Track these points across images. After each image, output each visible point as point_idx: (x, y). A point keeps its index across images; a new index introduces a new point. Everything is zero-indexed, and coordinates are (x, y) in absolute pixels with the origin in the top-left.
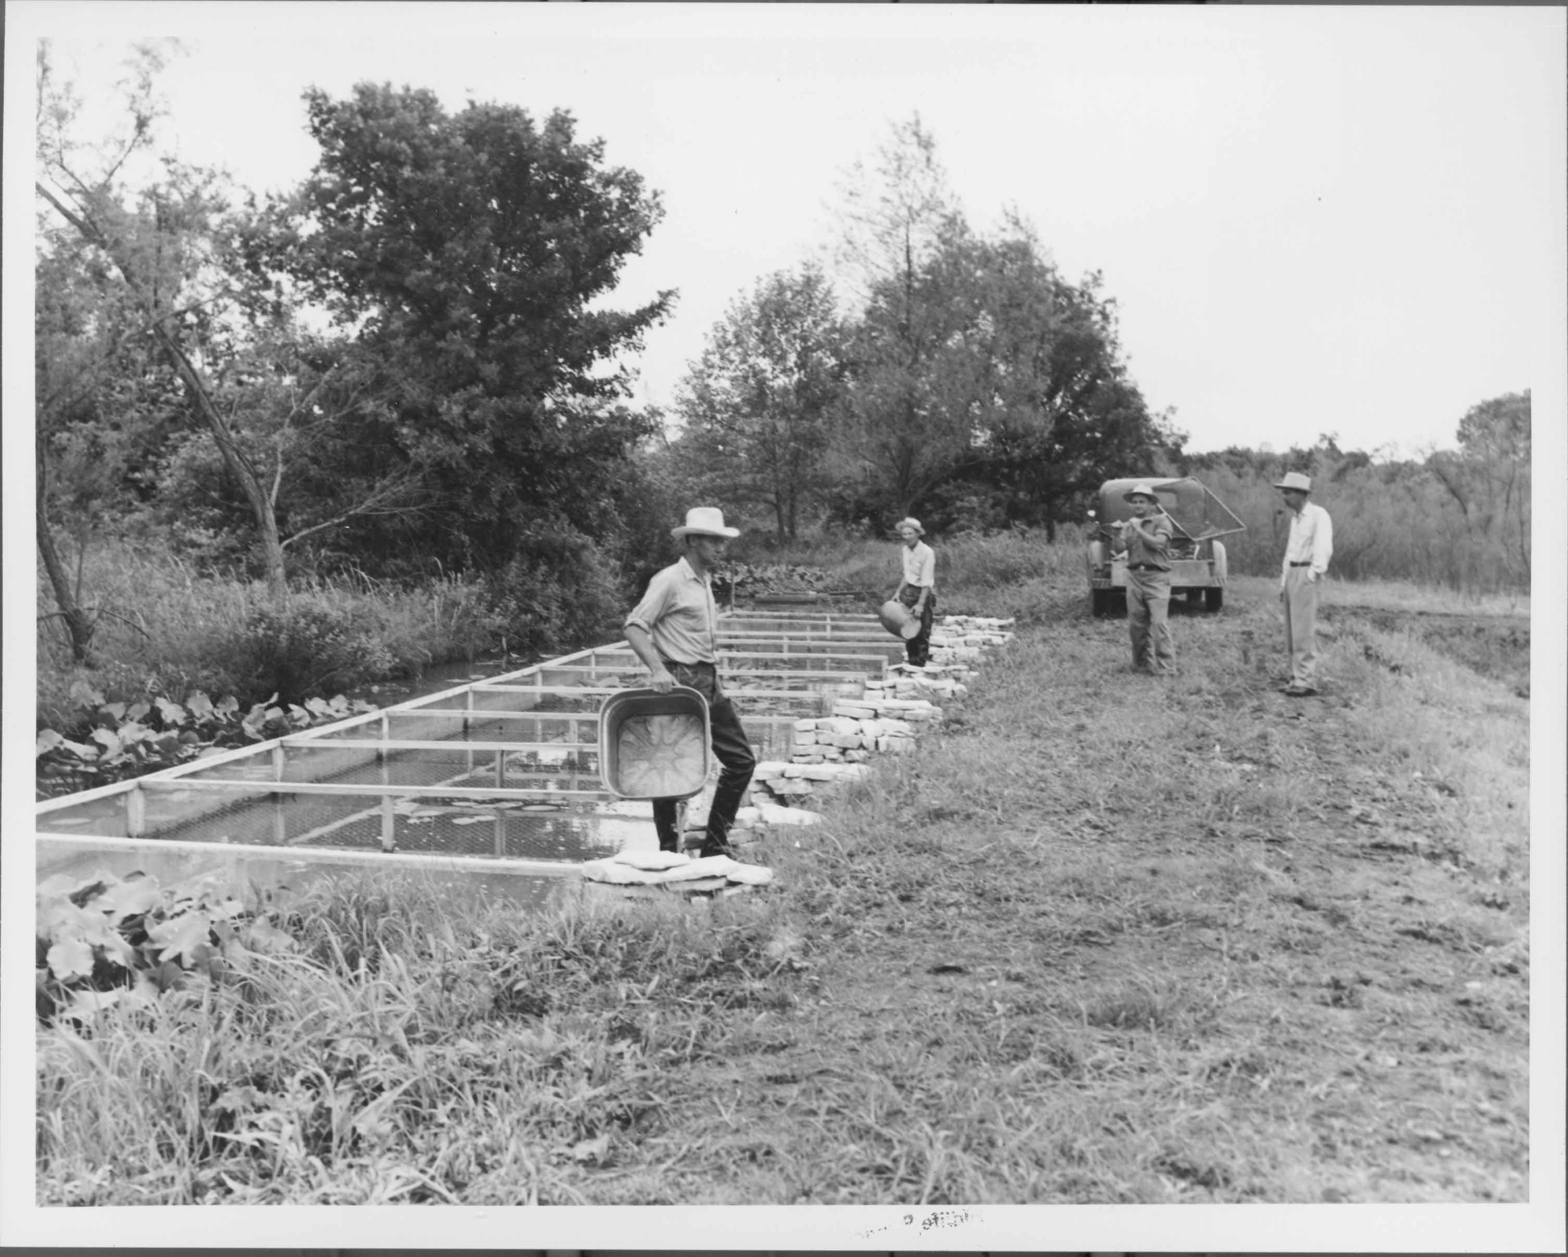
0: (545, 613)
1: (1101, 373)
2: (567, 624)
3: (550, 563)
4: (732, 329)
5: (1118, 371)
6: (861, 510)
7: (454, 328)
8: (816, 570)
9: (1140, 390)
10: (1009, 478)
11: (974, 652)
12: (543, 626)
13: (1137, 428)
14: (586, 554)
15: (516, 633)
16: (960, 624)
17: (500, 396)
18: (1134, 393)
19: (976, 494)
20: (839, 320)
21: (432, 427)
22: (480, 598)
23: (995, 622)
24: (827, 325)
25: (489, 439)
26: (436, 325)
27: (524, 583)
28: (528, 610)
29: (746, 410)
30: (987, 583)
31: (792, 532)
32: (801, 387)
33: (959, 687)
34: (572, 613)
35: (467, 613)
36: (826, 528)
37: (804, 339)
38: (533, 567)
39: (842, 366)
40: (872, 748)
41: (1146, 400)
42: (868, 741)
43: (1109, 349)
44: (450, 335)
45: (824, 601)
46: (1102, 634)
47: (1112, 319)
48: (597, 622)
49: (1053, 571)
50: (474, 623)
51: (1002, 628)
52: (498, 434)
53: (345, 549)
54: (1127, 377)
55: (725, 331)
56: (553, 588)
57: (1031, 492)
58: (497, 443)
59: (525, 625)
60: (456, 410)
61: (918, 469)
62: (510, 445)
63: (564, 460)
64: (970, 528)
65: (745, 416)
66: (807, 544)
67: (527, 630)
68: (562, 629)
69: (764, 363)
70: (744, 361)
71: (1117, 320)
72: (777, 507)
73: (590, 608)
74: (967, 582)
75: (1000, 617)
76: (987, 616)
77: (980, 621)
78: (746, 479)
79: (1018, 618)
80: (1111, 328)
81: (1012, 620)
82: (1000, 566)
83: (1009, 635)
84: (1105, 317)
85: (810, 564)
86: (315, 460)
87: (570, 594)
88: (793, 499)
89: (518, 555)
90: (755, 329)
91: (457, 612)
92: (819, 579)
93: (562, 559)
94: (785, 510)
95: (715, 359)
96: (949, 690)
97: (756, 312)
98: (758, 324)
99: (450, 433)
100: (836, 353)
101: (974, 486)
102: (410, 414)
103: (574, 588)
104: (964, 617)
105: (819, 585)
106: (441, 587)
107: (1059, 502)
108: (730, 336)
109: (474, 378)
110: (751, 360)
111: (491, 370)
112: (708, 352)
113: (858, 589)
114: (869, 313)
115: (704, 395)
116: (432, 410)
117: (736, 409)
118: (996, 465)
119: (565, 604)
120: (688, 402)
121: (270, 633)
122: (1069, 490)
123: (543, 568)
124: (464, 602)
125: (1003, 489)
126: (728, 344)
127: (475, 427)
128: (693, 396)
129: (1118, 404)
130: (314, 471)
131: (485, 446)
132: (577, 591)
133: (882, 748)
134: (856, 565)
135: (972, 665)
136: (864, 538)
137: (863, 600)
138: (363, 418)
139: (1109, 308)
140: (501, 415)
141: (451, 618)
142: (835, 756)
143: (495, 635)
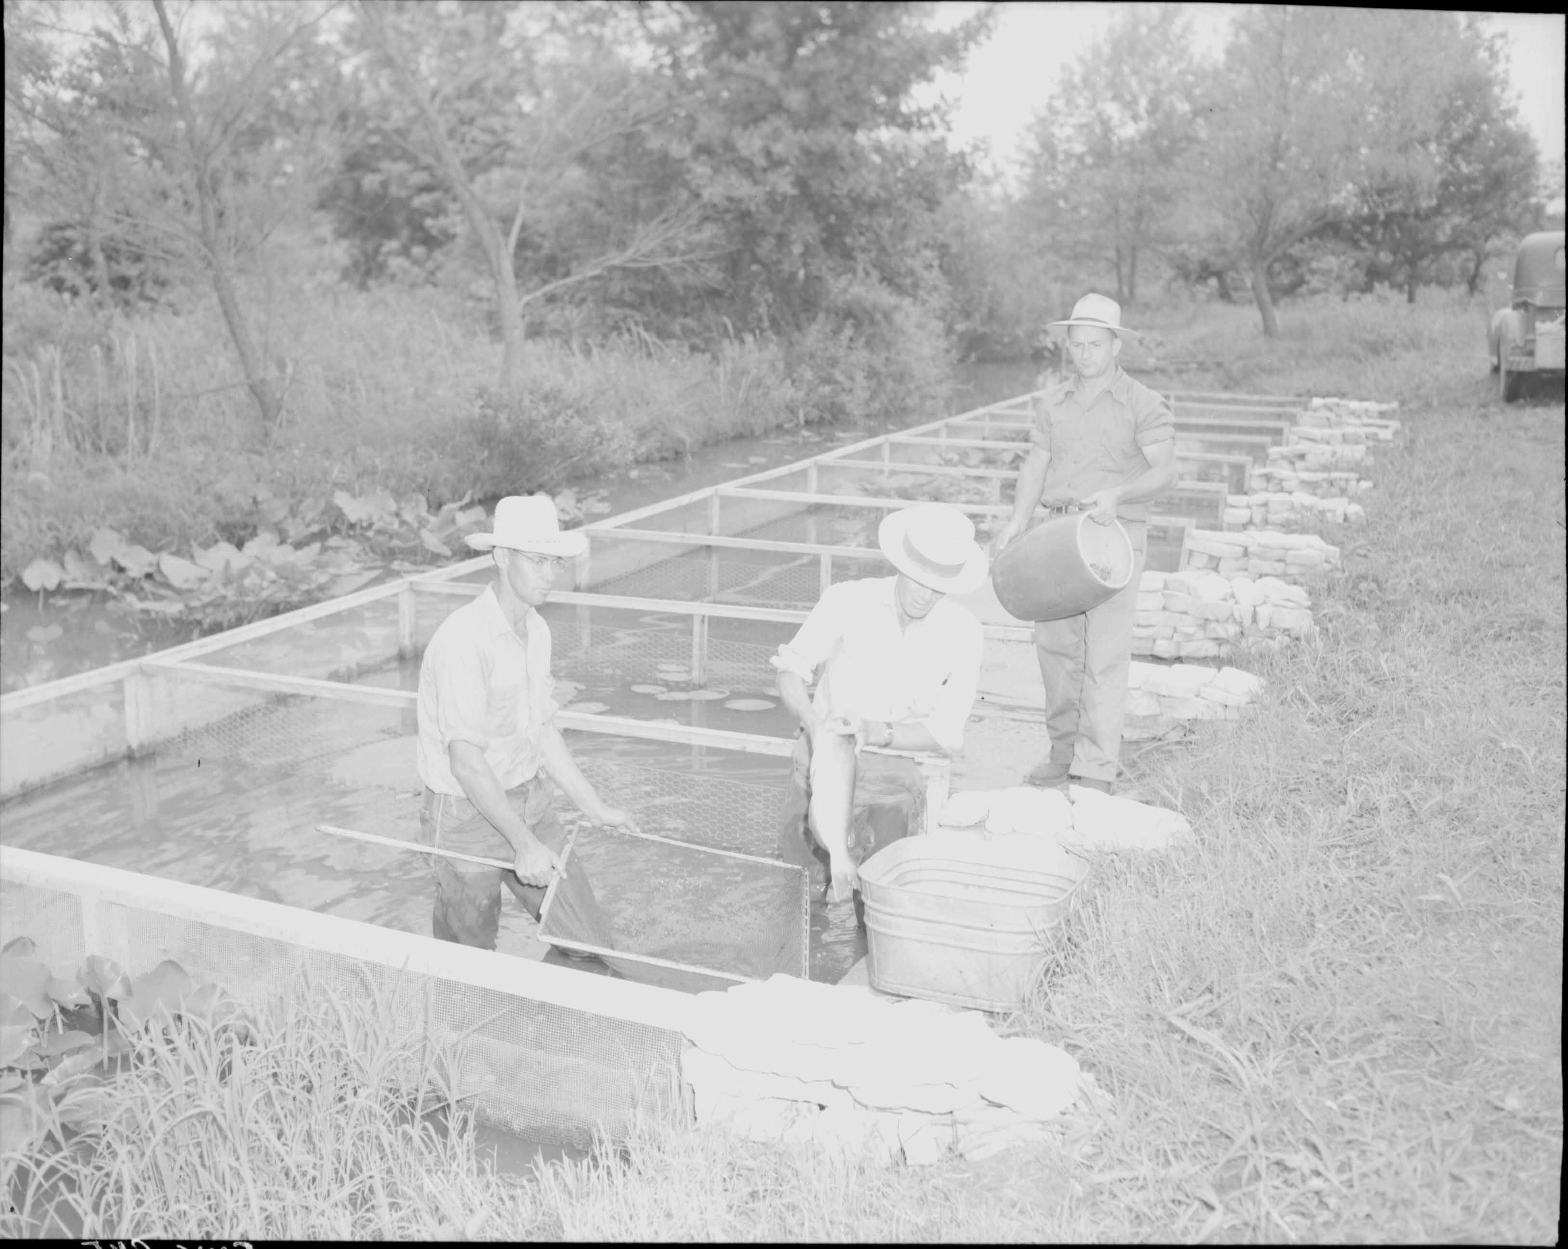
0: (848, 385)
1: (1485, 117)
2: (874, 396)
3: (858, 326)
4: (1078, 70)
5: (1510, 113)
6: (1206, 272)
7: (758, 48)
8: (1157, 336)
9: (1533, 135)
10: (1370, 237)
11: (1358, 452)
12: (844, 398)
13: (1527, 178)
14: (898, 318)
15: (815, 406)
16: (1330, 409)
17: (806, 129)
18: (1525, 138)
19: (1333, 253)
20: (1197, 58)
21: (729, 163)
22: (773, 366)
23: (1373, 406)
24: (1182, 65)
25: (791, 178)
26: (737, 43)
27: (826, 349)
28: (829, 380)
29: (1089, 160)
30: (1354, 356)
31: (1132, 292)
32: (1151, 137)
33: (1354, 509)
34: (880, 384)
35: (758, 383)
36: (1168, 289)
37: (1157, 81)
38: (836, 332)
39: (1196, 113)
40: (1247, 622)
41: (1539, 146)
42: (1243, 611)
43: (1496, 90)
44: (752, 56)
45: (1163, 371)
46: (1526, 429)
47: (1501, 55)
48: (909, 393)
49: (1433, 342)
50: (765, 394)
51: (1382, 415)
52: (802, 172)
53: (631, 306)
54: (1518, 120)
55: (1072, 73)
56: (861, 355)
57: (1394, 253)
58: (801, 183)
59: (823, 397)
60: (758, 144)
61: (1279, 223)
62: (814, 184)
63: (872, 207)
64: (1326, 291)
65: (1090, 167)
66: (1147, 306)
67: (828, 402)
68: (867, 403)
69: (1112, 110)
70: (1092, 106)
71: (1508, 59)
72: (1117, 266)
73: (900, 378)
74: (1332, 353)
75: (1380, 401)
76: (1362, 399)
77: (1355, 405)
78: (1085, 236)
79: (1403, 403)
80: (1500, 68)
81: (1395, 405)
82: (1368, 337)
83: (1394, 424)
84: (1494, 55)
85: (1150, 328)
86: (600, 204)
87: (878, 362)
88: (1134, 258)
89: (821, 317)
90: (1104, 69)
91: (745, 382)
92: (1160, 344)
93: (872, 322)
94: (1125, 270)
95: (1059, 104)
96: (1340, 512)
97: (1107, 50)
98: (1108, 64)
99: (747, 169)
100: (1188, 97)
101: (1330, 245)
102: (703, 150)
103: (884, 354)
104: (1336, 400)
105: (1160, 352)
106: (730, 349)
107: (1425, 263)
108: (1077, 79)
109: (778, 107)
110: (1100, 106)
111: (795, 99)
112: (1052, 97)
113: (1200, 357)
114: (1229, 52)
115: (1048, 146)
116: (728, 145)
117: (1080, 158)
118: (1358, 222)
119: (872, 374)
120: (1030, 153)
121: (489, 412)
122: (1438, 249)
123: (848, 332)
124: (754, 371)
125: (1363, 249)
126: (1074, 87)
127: (775, 163)
128: (1037, 149)
129: (1508, 151)
130: (598, 216)
131: (785, 185)
132: (887, 359)
133: (1263, 624)
134: (1200, 330)
135: (1361, 471)
136: (1209, 300)
137: (1208, 370)
138: (651, 153)
139: (1499, 43)
140: (807, 151)
141: (738, 389)
142: (1191, 630)
143: (792, 410)
